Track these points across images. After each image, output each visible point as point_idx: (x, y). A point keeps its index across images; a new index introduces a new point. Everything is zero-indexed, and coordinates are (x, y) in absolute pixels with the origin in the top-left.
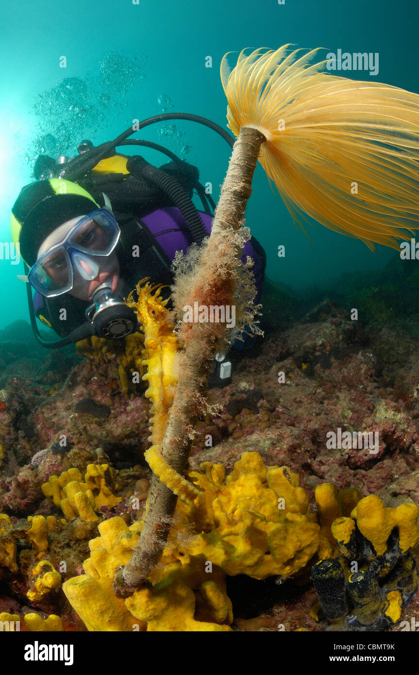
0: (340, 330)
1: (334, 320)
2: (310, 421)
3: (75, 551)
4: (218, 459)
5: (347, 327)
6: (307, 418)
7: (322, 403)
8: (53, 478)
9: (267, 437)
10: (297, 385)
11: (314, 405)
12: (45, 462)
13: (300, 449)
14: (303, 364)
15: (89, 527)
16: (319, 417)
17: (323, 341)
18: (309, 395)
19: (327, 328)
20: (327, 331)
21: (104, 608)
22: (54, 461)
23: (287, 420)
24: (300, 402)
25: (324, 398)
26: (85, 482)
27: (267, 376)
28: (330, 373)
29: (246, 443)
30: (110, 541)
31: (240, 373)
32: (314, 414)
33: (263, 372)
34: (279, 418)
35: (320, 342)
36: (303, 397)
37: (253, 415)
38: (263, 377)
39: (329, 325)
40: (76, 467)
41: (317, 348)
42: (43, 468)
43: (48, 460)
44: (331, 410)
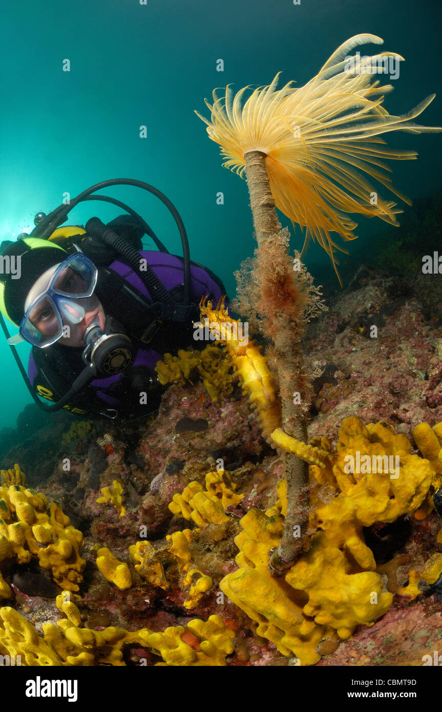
0: (383, 288)
1: (375, 281)
2: (383, 377)
3: (216, 553)
4: (318, 434)
5: (388, 284)
6: (380, 375)
7: (388, 358)
8: (176, 497)
9: (353, 402)
10: (362, 349)
11: (383, 362)
12: (164, 484)
13: (385, 404)
14: (360, 328)
15: (224, 528)
16: (390, 372)
17: (372, 304)
18: (375, 354)
19: (371, 291)
20: (372, 294)
21: (266, 591)
22: (172, 481)
23: (364, 382)
24: (370, 363)
25: (389, 353)
26: (207, 491)
27: (333, 349)
28: (386, 330)
29: (337, 413)
30: (255, 531)
31: (309, 354)
32: (385, 370)
33: (329, 347)
34: (356, 383)
35: (369, 305)
36: (371, 358)
37: (333, 387)
38: (330, 351)
39: (372, 287)
40: (194, 481)
41: (369, 311)
42: (164, 491)
43: (166, 482)
44: (398, 362)
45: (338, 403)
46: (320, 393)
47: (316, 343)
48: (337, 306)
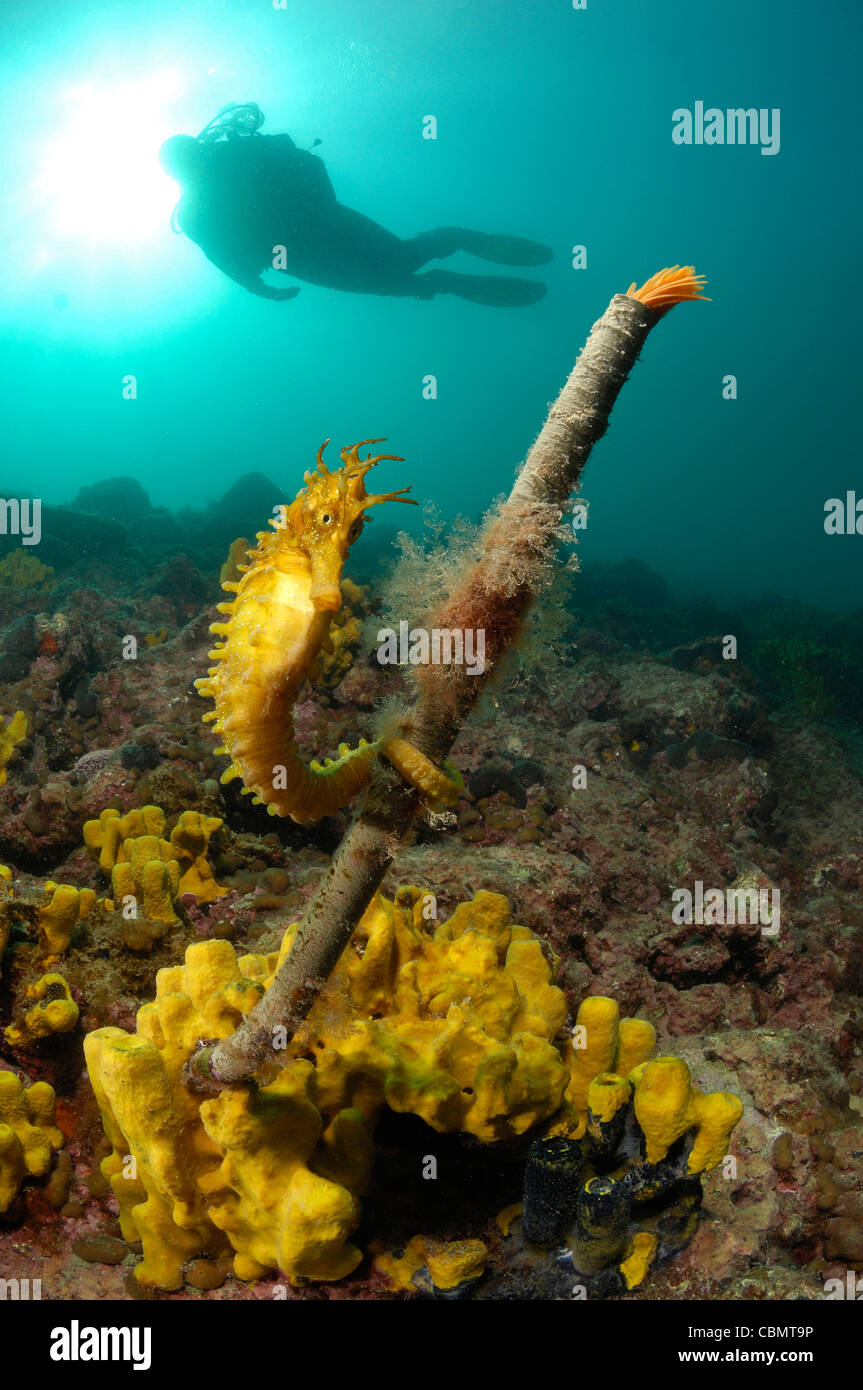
0: (726, 703)
1: (722, 680)
2: (611, 855)
3: (115, 968)
4: (425, 875)
5: (740, 703)
6: (608, 850)
7: (644, 829)
8: (110, 815)
9: (526, 862)
10: (611, 778)
11: (629, 829)
12: (102, 775)
13: (578, 907)
14: (635, 743)
16: (629, 855)
17: (686, 713)
18: (626, 805)
19: (703, 690)
20: (702, 698)
21: (158, 1105)
22: (121, 780)
23: (572, 839)
24: (607, 813)
25: (651, 822)
26: (168, 839)
27: (562, 739)
28: (678, 777)
29: (485, 861)
32: (622, 846)
33: (557, 730)
34: (559, 830)
35: (681, 713)
36: (615, 805)
37: (513, 808)
38: (554, 739)
39: (708, 686)
41: (672, 722)
43: (110, 774)
44: (657, 848)
45: (499, 842)
46: (483, 801)
47: (539, 706)
48: (625, 667)
